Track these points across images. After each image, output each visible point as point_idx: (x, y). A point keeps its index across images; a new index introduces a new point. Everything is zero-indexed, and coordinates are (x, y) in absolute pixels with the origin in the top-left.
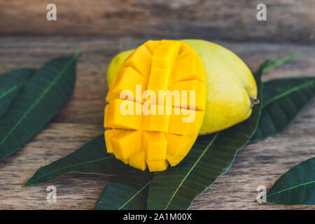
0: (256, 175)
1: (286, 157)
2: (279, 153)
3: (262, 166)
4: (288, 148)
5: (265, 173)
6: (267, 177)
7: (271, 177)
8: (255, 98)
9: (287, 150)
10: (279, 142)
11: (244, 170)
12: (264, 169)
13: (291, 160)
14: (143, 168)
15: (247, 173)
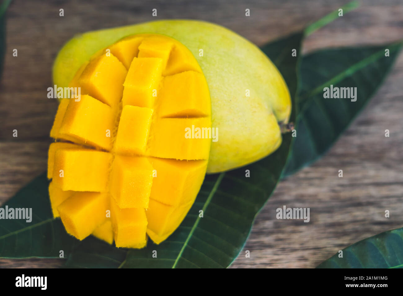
0: (283, 250)
1: (329, 211)
2: (320, 201)
3: (294, 232)
4: (333, 191)
5: (297, 246)
6: (300, 254)
7: (306, 254)
8: (286, 122)
9: (333, 194)
10: (321, 178)
11: (266, 239)
12: (296, 237)
13: (338, 217)
14: (110, 241)
15: (269, 246)
